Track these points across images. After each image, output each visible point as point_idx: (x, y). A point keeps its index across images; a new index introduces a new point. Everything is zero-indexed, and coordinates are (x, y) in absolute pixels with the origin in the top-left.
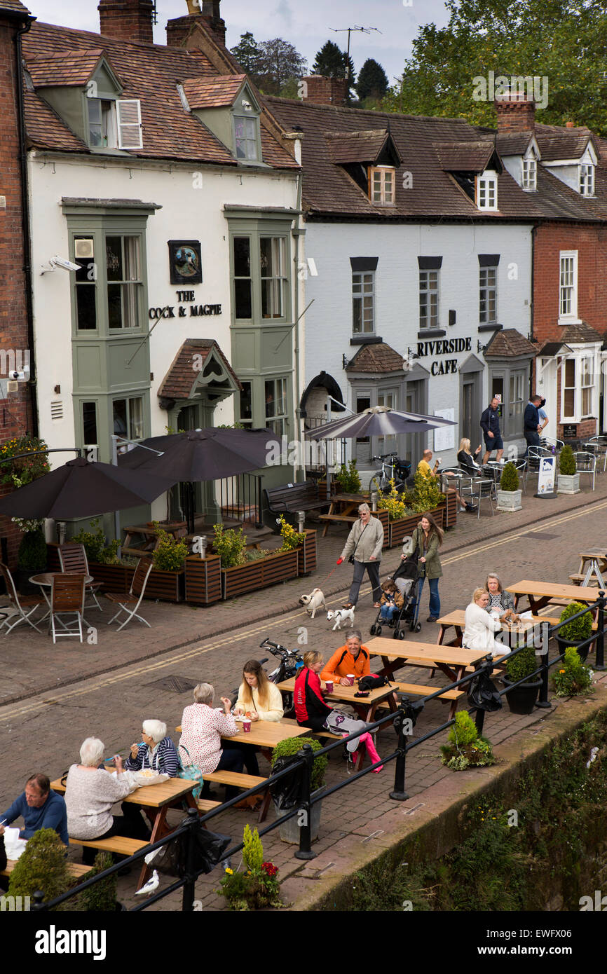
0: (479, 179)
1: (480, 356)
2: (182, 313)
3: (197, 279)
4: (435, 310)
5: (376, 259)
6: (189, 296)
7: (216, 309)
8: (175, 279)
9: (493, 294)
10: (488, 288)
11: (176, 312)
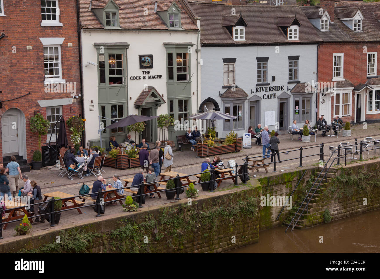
0: (289, 29)
1: (289, 92)
2: (144, 78)
3: (151, 67)
4: (265, 76)
5: (236, 59)
6: (148, 73)
7: (160, 77)
8: (141, 67)
9: (296, 70)
10: (293, 68)
11: (142, 78)
